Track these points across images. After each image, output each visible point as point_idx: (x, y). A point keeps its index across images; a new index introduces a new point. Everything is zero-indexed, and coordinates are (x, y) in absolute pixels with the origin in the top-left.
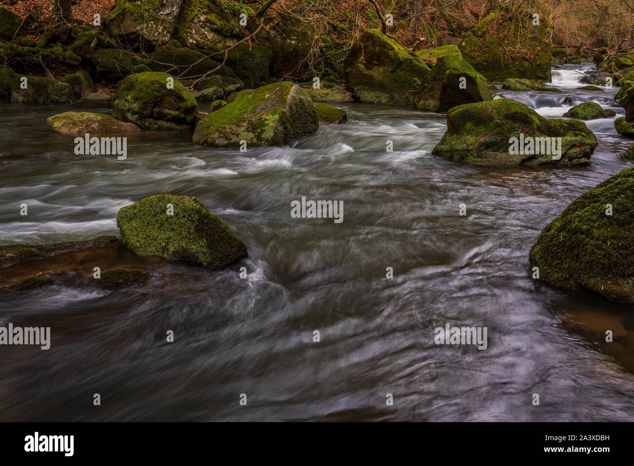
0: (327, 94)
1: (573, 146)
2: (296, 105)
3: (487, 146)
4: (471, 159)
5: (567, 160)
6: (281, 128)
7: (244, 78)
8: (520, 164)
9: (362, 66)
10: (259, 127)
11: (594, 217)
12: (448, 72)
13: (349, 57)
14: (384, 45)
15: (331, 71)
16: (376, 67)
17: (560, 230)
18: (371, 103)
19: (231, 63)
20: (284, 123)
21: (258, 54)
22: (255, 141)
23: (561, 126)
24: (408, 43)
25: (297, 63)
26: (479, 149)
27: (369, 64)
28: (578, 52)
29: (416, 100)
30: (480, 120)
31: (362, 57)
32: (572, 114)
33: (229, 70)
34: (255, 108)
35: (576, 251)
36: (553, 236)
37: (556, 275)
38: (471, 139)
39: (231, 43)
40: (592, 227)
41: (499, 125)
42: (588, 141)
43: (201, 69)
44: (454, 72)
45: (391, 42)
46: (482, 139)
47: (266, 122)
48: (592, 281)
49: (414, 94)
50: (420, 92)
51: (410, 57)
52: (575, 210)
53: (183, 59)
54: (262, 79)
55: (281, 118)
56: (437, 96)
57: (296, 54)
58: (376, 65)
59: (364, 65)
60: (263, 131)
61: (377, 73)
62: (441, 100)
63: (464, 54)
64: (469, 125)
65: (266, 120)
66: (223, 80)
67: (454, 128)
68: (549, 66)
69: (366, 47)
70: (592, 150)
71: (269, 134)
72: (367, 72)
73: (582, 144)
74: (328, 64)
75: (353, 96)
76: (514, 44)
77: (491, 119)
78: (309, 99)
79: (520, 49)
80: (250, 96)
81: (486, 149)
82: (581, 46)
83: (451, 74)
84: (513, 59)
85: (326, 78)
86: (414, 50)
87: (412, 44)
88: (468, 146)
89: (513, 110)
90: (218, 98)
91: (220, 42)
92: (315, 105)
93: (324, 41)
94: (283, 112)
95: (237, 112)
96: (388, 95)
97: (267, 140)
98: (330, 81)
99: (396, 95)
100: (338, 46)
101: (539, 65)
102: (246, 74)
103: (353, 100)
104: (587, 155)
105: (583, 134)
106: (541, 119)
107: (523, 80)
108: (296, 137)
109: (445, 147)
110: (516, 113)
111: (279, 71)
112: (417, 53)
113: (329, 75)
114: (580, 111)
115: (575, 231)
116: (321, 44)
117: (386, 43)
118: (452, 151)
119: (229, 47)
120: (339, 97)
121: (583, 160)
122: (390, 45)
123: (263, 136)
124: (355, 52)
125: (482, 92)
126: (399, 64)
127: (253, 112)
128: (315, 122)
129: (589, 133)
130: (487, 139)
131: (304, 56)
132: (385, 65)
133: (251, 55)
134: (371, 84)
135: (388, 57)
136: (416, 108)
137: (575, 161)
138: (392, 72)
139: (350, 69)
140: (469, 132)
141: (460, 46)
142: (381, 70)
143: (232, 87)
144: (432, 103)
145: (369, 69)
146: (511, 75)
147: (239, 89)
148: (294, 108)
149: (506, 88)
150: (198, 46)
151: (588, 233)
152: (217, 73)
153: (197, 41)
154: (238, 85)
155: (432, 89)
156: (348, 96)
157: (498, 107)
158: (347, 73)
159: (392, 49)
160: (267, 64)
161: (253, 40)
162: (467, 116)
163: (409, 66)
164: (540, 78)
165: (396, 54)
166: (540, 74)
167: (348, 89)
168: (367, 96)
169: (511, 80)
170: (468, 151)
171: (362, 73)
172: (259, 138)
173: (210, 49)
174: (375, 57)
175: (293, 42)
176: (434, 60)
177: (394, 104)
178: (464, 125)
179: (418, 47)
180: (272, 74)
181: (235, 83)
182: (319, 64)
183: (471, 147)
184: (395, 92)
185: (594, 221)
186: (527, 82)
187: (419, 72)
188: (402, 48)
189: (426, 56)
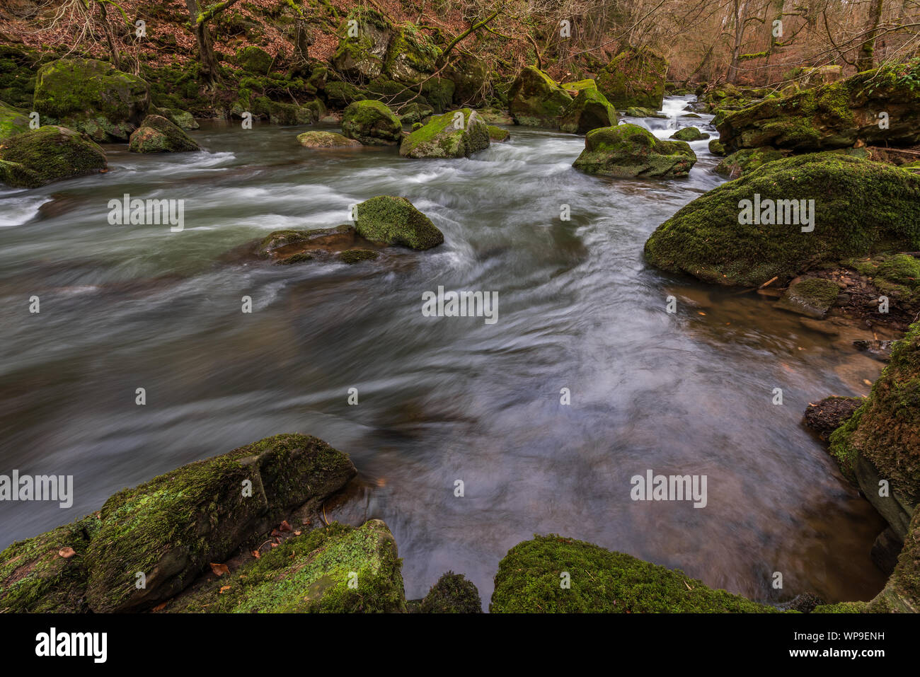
0: (494, 119)
1: (678, 162)
2: (474, 127)
3: (614, 161)
4: (601, 171)
5: (672, 173)
6: (463, 145)
7: (434, 105)
8: (637, 176)
9: (521, 96)
10: (447, 144)
11: (699, 220)
12: (587, 101)
13: (511, 89)
14: (539, 79)
15: (497, 100)
16: (532, 97)
17: (671, 229)
18: (527, 126)
19: (425, 93)
20: (465, 141)
21: (445, 86)
22: (444, 155)
23: (671, 147)
24: (556, 78)
25: (473, 93)
26: (608, 164)
27: (527, 95)
28: (684, 86)
29: (561, 124)
30: (610, 140)
31: (522, 89)
32: (677, 136)
33: (423, 98)
34: (444, 129)
35: (681, 245)
36: (665, 233)
37: (664, 262)
38: (602, 156)
39: (425, 77)
40: (696, 227)
41: (624, 145)
42: (689, 158)
43: (403, 98)
44: (591, 101)
45: (544, 76)
46: (610, 156)
47: (452, 140)
48: (690, 267)
49: (559, 119)
50: (565, 118)
51: (559, 89)
52: (684, 214)
53: (390, 90)
54: (448, 106)
55: (463, 137)
56: (576, 121)
57: (473, 86)
58: (532, 95)
59: (523, 95)
60: (450, 147)
61: (533, 102)
62: (579, 124)
63: (599, 87)
64: (602, 145)
65: (452, 138)
66: (420, 107)
67: (590, 147)
68: (661, 97)
69: (525, 81)
70: (692, 165)
71: (454, 149)
72: (525, 101)
73: (685, 161)
74: (496, 95)
75: (514, 121)
76: (636, 80)
77: (619, 140)
78: (484, 122)
79: (642, 83)
80: (440, 120)
81: (613, 163)
82: (687, 81)
83: (589, 103)
84: (635, 91)
85: (494, 105)
86: (561, 84)
87: (559, 78)
88: (600, 161)
89: (637, 133)
90: (416, 121)
91: (416, 76)
92: (487, 127)
93: (494, 76)
94: (465, 133)
95: (431, 132)
96: (539, 120)
97: (453, 154)
98: (497, 108)
99: (546, 120)
100: (504, 80)
101: (654, 97)
102: (436, 102)
103: (513, 123)
104: (687, 169)
105: (687, 153)
106: (656, 140)
107: (641, 109)
108: (474, 151)
109: (582, 162)
110: (639, 136)
111: (459, 100)
112: (563, 86)
113: (495, 103)
114: (683, 134)
115: (683, 230)
116: (491, 78)
117: (541, 77)
118: (588, 165)
119: (423, 80)
120: (503, 121)
121: (684, 173)
122: (544, 80)
123: (450, 151)
124: (517, 85)
125: (610, 118)
126: (550, 94)
127: (443, 132)
128: (487, 141)
129: (692, 153)
130: (615, 156)
131: (478, 88)
132: (539, 95)
133: (439, 87)
134: (527, 111)
135: (542, 89)
136: (560, 131)
137: (678, 174)
138: (544, 101)
139: (512, 99)
140: (602, 150)
141: (596, 80)
142: (536, 99)
143: (425, 113)
144: (573, 126)
145: (527, 99)
146: (632, 104)
147: (430, 114)
148: (472, 129)
149: (628, 115)
150: (401, 80)
151: (692, 232)
152: (414, 101)
153: (400, 76)
154: (430, 111)
155: (573, 115)
156: (510, 120)
157: (625, 131)
158: (510, 102)
159: (545, 82)
160: (451, 94)
161: (441, 75)
162: (601, 137)
163: (557, 97)
164: (654, 107)
165: (548, 87)
166: (654, 104)
167: (511, 114)
168: (524, 120)
169: (633, 108)
170: (600, 165)
171: (522, 102)
172: (447, 153)
173: (409, 82)
174: (532, 89)
175: (470, 76)
176: (576, 92)
177: (543, 126)
178: (598, 145)
179: (564, 81)
180: (454, 102)
181: (428, 109)
182: (489, 94)
183: (602, 162)
184: (545, 117)
185: (698, 223)
186: (644, 110)
187: (564, 101)
188: (552, 82)
189: (571, 88)
